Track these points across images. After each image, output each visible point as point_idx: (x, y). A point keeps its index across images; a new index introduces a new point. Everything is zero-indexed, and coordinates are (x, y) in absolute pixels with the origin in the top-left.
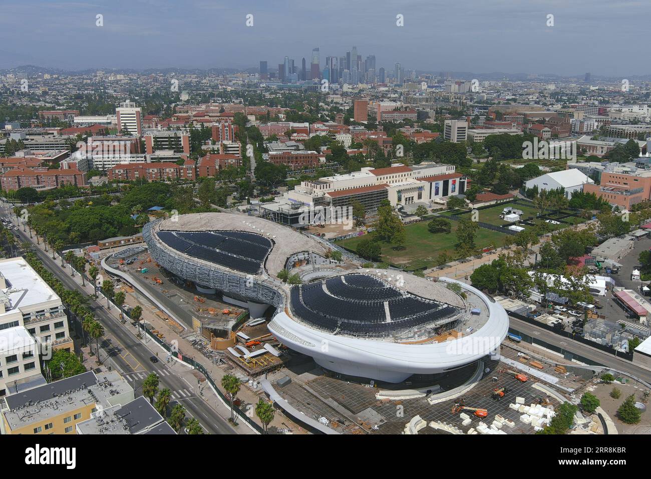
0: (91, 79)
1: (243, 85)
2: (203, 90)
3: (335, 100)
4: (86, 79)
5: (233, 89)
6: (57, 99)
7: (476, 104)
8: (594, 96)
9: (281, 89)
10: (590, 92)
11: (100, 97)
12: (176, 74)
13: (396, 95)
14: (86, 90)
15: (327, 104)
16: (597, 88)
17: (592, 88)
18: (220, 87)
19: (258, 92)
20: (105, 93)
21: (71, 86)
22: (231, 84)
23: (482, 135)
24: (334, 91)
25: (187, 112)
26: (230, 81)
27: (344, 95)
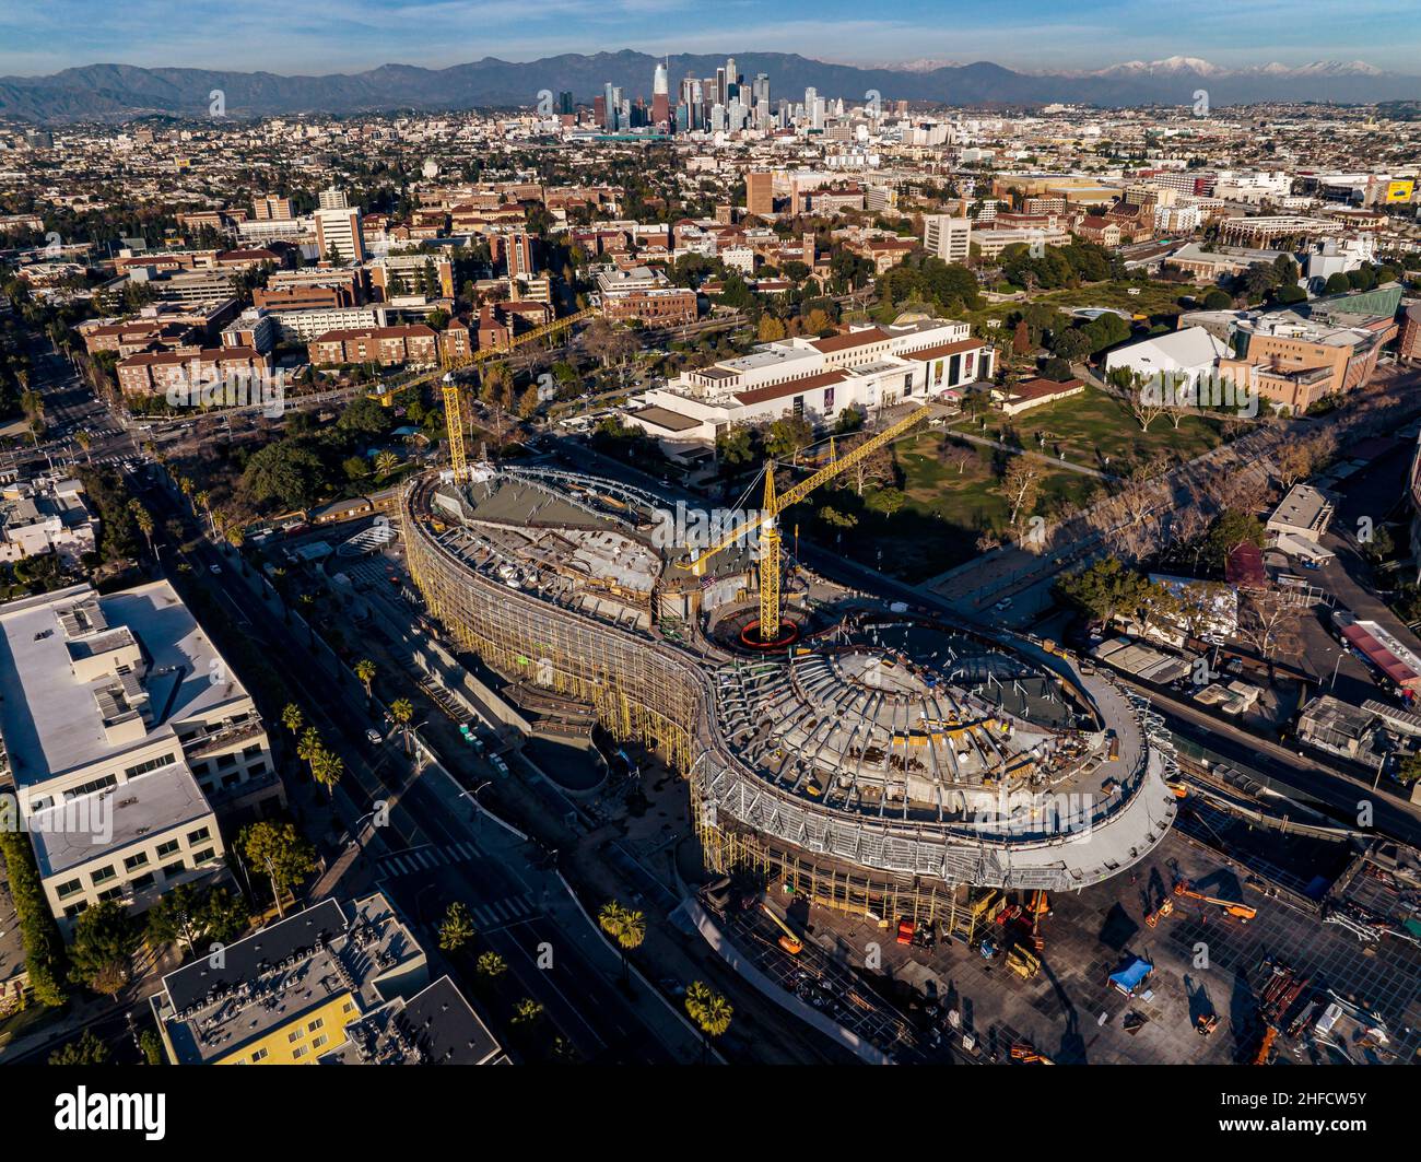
0: (262, 138)
1: (533, 140)
2: (463, 153)
3: (704, 168)
4: (255, 138)
5: (515, 149)
6: (207, 183)
7: (964, 170)
8: (1173, 149)
9: (602, 147)
10: (1165, 141)
11: (282, 176)
12: (410, 122)
13: (814, 153)
14: (256, 160)
15: (692, 175)
16: (1177, 132)
17: (1168, 133)
18: (492, 145)
19: (562, 152)
20: (289, 166)
21: (228, 153)
22: (509, 137)
23: (997, 243)
24: (700, 147)
25: (440, 204)
26: (508, 132)
27: (719, 154)
